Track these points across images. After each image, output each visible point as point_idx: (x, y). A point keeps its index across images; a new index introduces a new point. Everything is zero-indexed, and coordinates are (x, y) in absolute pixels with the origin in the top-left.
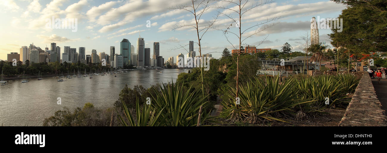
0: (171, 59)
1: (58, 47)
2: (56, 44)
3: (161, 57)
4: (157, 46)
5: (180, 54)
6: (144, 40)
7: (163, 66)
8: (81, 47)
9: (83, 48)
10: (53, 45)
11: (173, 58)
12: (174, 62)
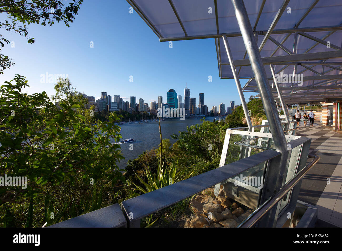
0: (214, 107)
1: (109, 96)
2: (106, 93)
3: (206, 106)
4: (202, 96)
5: (222, 104)
6: (190, 90)
7: (207, 114)
8: (132, 96)
9: (134, 97)
10: (104, 94)
11: (216, 107)
12: (217, 111)
